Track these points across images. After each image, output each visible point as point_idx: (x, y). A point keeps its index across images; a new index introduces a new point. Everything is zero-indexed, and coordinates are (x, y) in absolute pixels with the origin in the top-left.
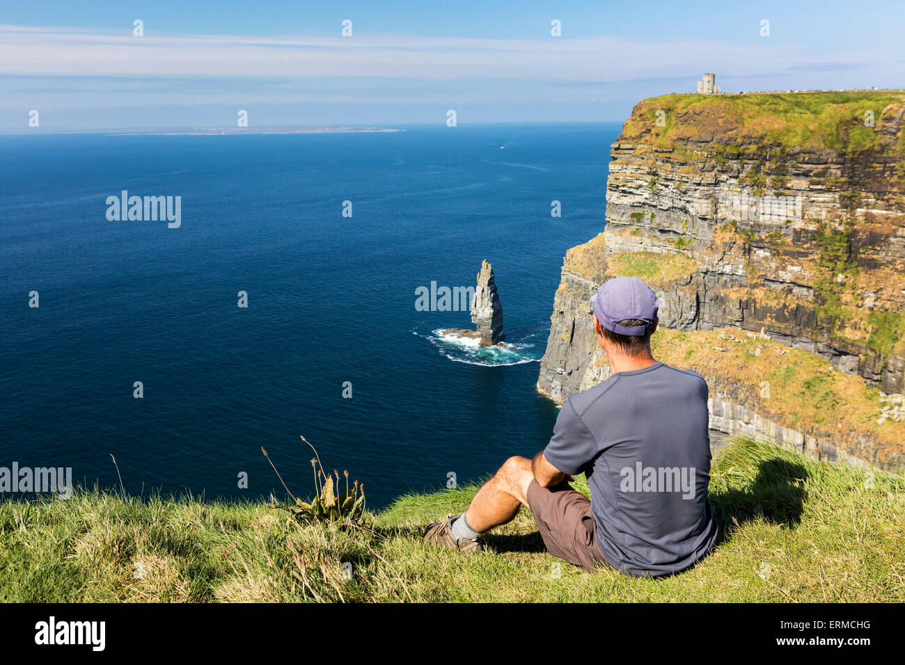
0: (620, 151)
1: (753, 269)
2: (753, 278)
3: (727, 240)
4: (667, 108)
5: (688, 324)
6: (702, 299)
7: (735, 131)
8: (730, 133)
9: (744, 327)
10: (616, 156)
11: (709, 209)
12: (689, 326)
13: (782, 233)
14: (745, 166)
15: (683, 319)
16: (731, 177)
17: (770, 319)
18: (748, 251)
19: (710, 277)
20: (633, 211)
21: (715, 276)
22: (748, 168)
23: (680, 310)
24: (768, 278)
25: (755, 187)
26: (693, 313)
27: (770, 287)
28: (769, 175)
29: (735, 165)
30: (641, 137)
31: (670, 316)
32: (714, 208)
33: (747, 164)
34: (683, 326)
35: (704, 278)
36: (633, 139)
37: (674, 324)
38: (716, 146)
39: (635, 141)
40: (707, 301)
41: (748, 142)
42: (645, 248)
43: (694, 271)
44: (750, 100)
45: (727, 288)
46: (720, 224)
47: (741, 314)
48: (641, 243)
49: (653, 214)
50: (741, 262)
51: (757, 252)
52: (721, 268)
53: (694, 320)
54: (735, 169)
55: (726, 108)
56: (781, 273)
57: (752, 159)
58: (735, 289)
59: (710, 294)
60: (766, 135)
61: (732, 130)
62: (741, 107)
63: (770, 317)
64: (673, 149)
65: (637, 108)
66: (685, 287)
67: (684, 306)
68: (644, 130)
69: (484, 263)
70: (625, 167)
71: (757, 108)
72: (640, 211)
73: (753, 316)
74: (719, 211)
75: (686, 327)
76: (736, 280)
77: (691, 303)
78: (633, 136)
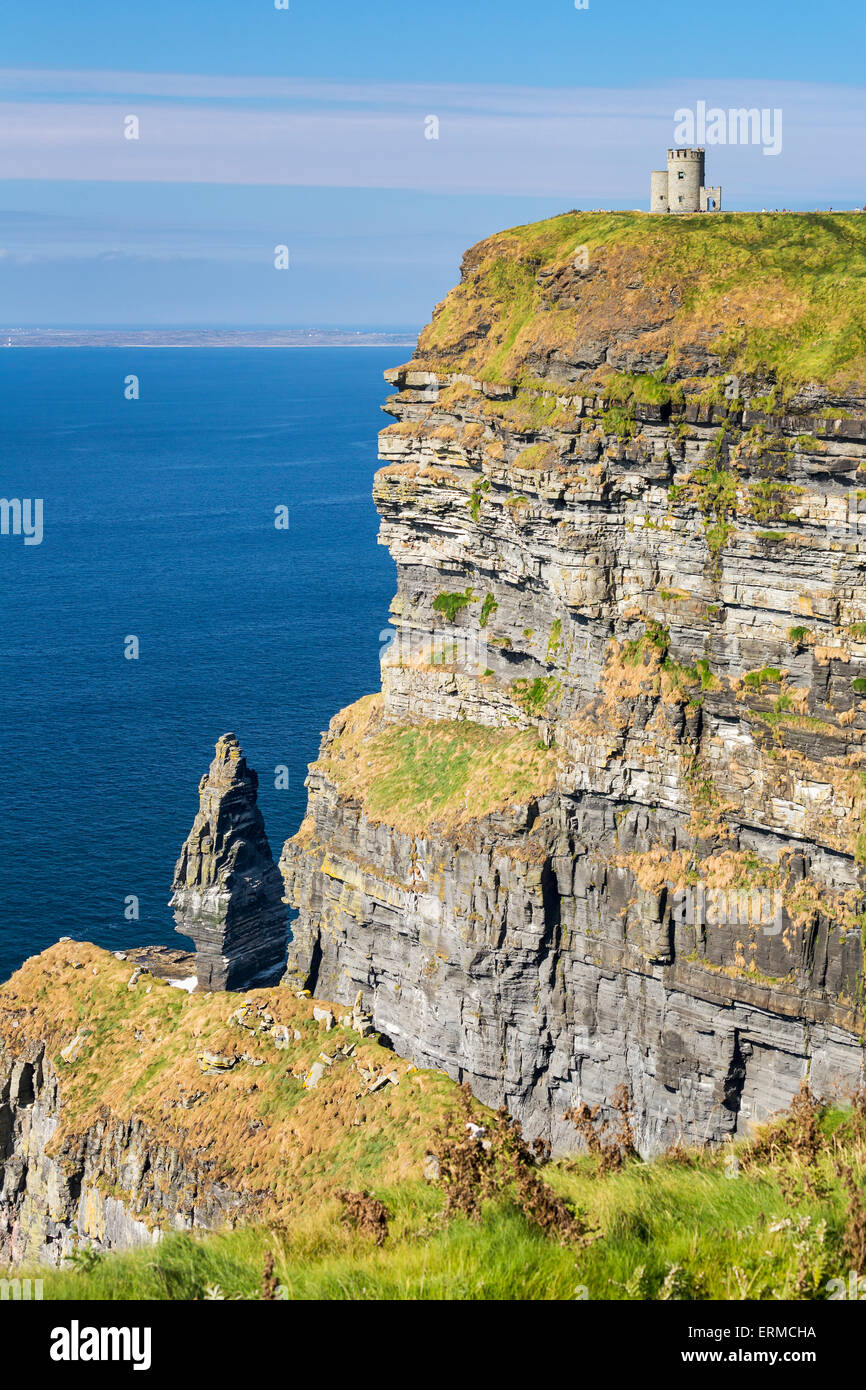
0: (407, 393)
1: (707, 789)
2: (704, 821)
3: (634, 690)
4: (532, 256)
5: (525, 966)
6: (564, 886)
7: (664, 331)
8: (648, 336)
9: (678, 984)
10: (396, 408)
11: (588, 585)
12: (531, 971)
13: (783, 673)
14: (690, 445)
15: (507, 948)
16: (649, 482)
17: (741, 960)
18: (692, 728)
19: (589, 811)
20: (444, 589)
21: (604, 808)
22: (697, 454)
23: (498, 918)
24: (747, 821)
25: (713, 516)
26: (536, 928)
27: (753, 851)
28: (747, 475)
29: (659, 444)
30: (464, 349)
31: (471, 935)
32: (602, 582)
33: (694, 438)
34: (510, 972)
35: (571, 813)
36: (443, 354)
37: (484, 963)
38: (606, 379)
39: (445, 361)
40: (580, 891)
41: (696, 367)
42: (461, 710)
43: (542, 791)
44: (735, 230)
45: (638, 850)
46: (621, 637)
47: (664, 941)
48: (454, 693)
49: (490, 597)
50: (673, 765)
51: (720, 732)
52: (619, 784)
53: (542, 953)
54: (660, 454)
55: (651, 257)
56: (779, 805)
57: (708, 424)
58: (655, 855)
59: (587, 869)
60: (743, 345)
61: (655, 327)
62: (697, 254)
63: (743, 952)
64: (515, 389)
65: (473, 257)
66: (513, 843)
67: (511, 906)
68: (472, 328)
69: (220, 746)
70: (416, 445)
71: (745, 255)
72: (457, 586)
73: (700, 945)
74: (619, 593)
75: (520, 975)
76: (663, 823)
77: (527, 898)
78: (441, 345)
